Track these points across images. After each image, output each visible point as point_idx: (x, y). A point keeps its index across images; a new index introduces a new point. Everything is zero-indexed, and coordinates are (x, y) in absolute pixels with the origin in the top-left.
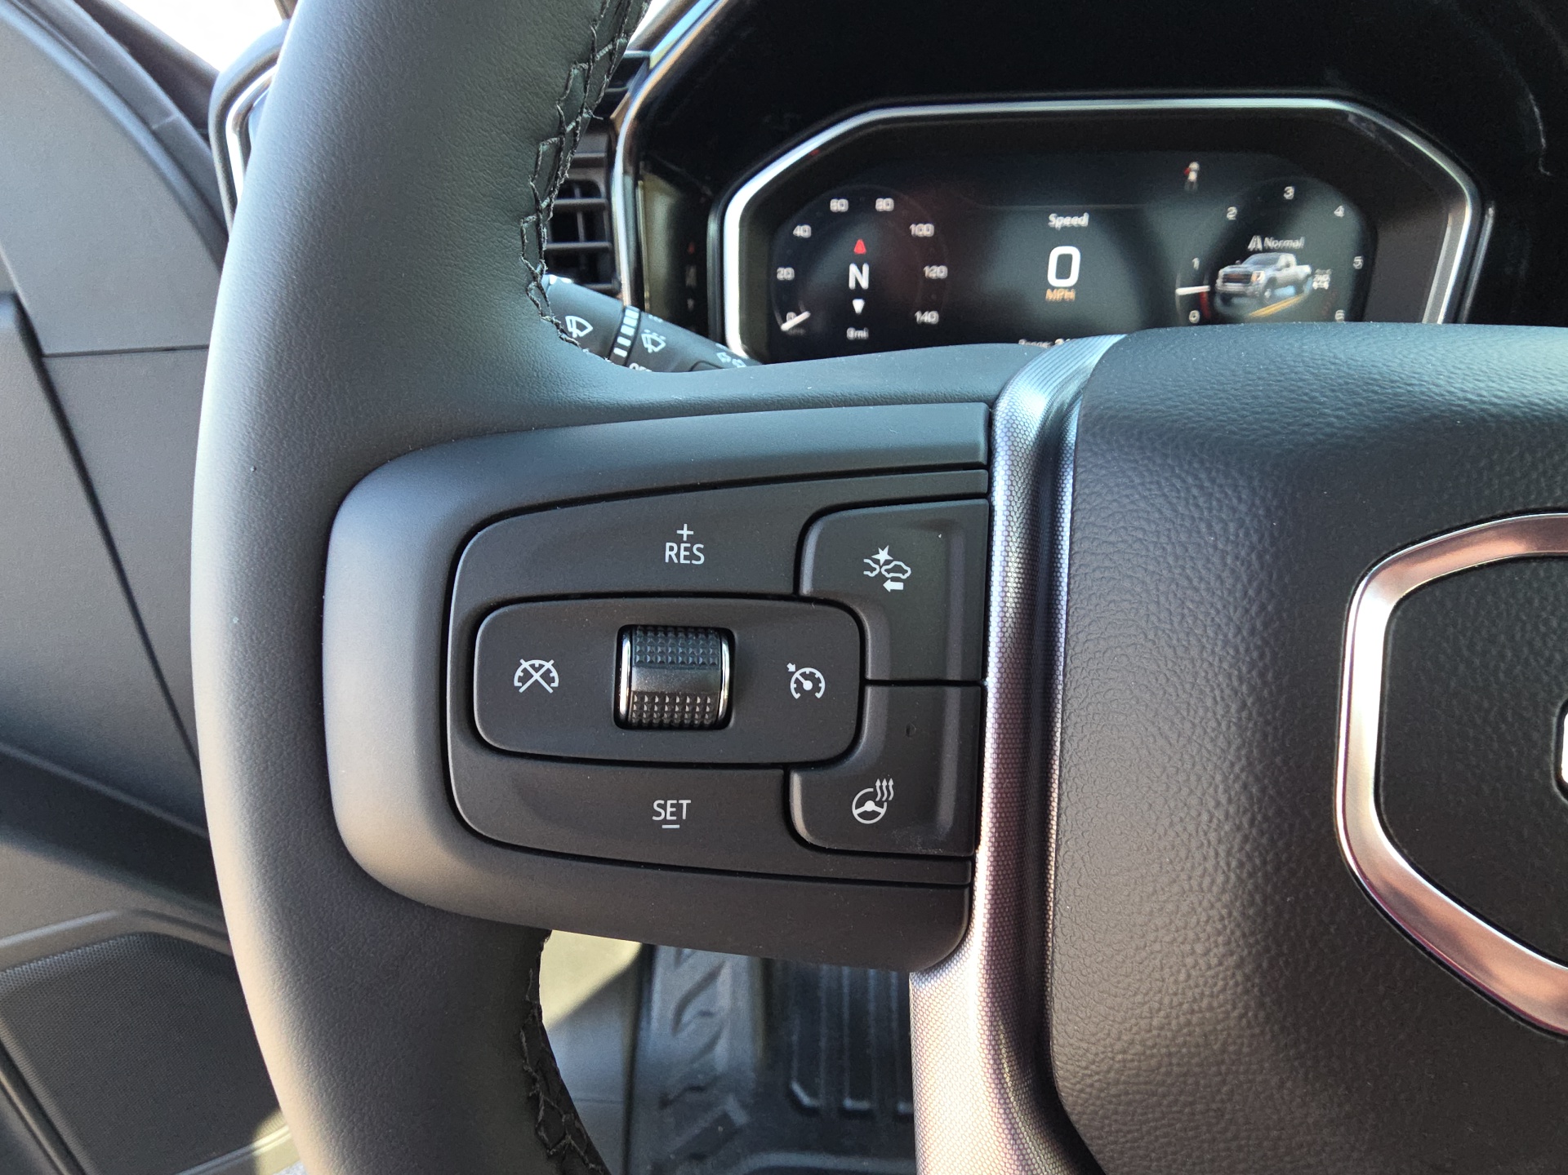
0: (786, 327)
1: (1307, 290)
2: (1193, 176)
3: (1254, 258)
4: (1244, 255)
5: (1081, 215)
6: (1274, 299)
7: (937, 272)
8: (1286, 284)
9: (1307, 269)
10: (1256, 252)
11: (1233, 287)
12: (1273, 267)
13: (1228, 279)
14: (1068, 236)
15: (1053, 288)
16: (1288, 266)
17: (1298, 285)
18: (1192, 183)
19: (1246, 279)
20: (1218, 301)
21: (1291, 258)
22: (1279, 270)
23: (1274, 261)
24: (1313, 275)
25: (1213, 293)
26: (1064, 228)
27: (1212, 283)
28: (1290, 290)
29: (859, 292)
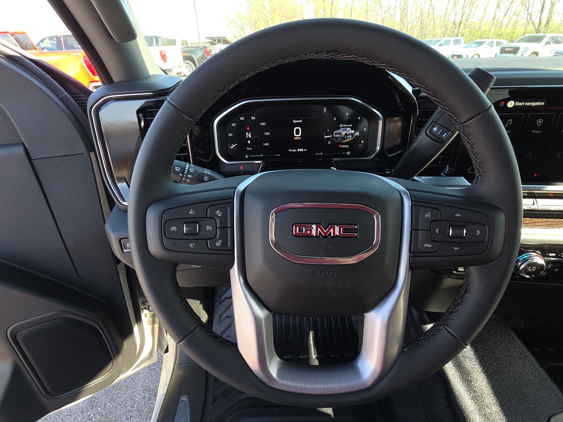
0: (231, 148)
1: (354, 136)
2: (325, 111)
3: (341, 129)
4: (339, 128)
5: (300, 120)
6: (347, 138)
7: (267, 134)
8: (349, 135)
9: (354, 131)
10: (342, 128)
11: (337, 136)
12: (346, 131)
13: (336, 134)
14: (297, 125)
15: (296, 137)
16: (349, 131)
17: (352, 135)
18: (325, 112)
19: (340, 134)
20: (334, 139)
21: (350, 129)
22: (348, 132)
23: (346, 130)
24: (355, 132)
25: (333, 137)
26: (296, 123)
27: (333, 135)
28: (350, 136)
29: (249, 139)
